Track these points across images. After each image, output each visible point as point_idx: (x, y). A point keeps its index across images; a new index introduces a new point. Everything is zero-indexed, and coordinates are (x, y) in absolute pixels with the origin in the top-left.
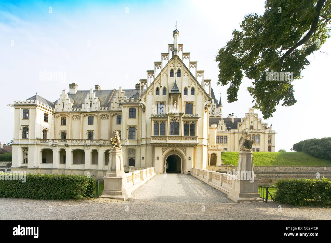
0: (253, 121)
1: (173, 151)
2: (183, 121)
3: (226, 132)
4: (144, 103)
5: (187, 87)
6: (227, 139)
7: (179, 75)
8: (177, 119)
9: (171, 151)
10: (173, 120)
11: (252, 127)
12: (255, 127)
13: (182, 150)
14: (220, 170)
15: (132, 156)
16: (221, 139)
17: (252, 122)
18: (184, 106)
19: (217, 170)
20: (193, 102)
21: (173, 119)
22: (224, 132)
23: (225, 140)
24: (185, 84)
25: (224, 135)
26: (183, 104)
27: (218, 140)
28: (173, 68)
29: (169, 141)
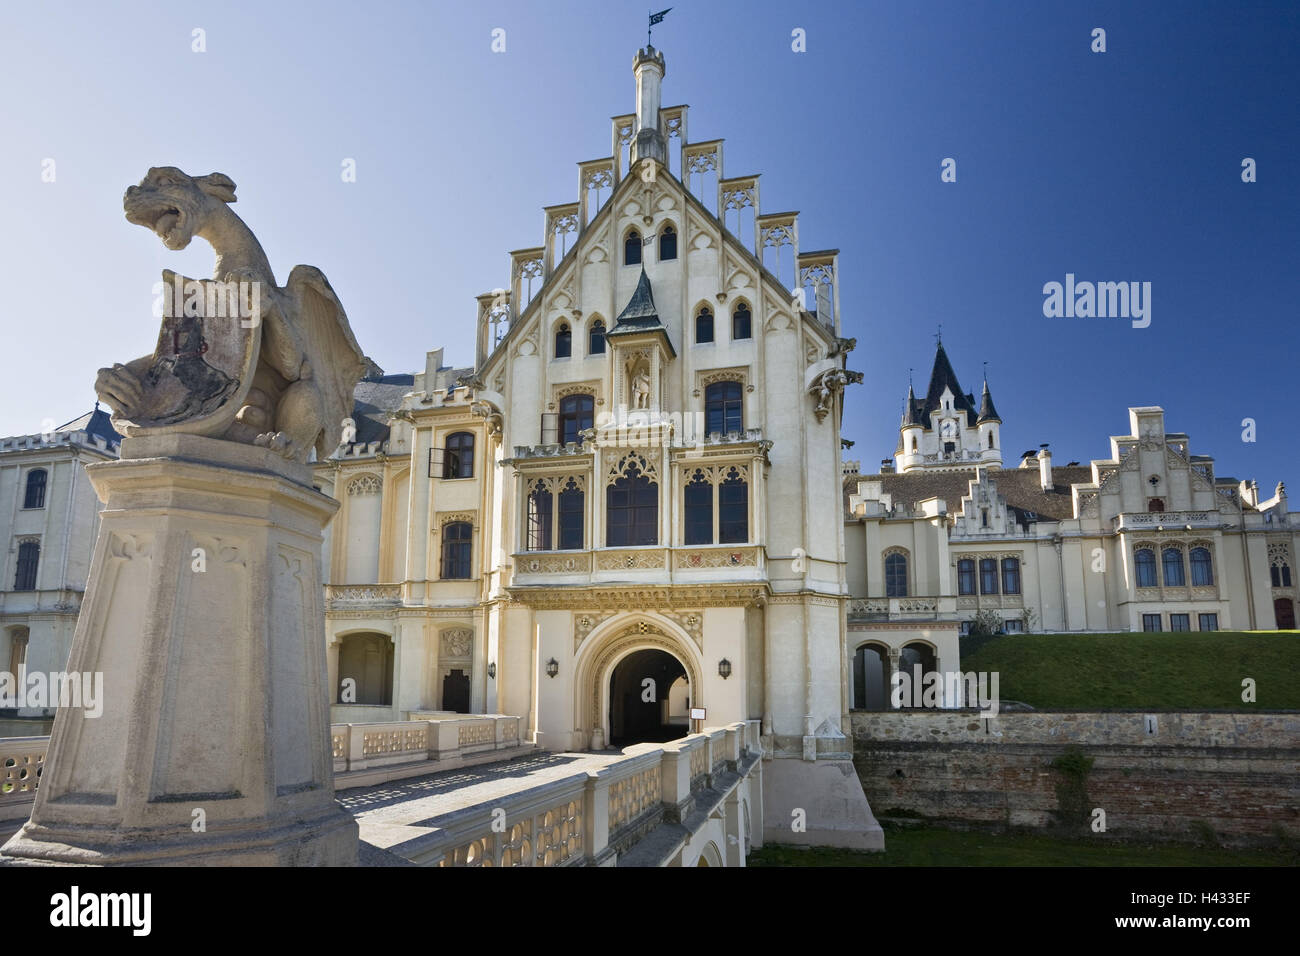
0: (1163, 475)
1: (637, 632)
2: (676, 470)
3: (1009, 537)
4: (496, 399)
5: (712, 301)
6: (1016, 571)
7: (668, 249)
8: (643, 462)
9: (628, 630)
10: (626, 467)
11: (1157, 505)
12: (1179, 501)
13: (681, 625)
14: (936, 732)
15: (456, 663)
16: (983, 571)
17: (1154, 480)
18: (696, 396)
19: (919, 731)
20: (743, 373)
21: (622, 464)
22: (999, 537)
23: (1010, 577)
24: (703, 289)
25: (999, 551)
26: (693, 383)
27: (966, 578)
28: (638, 221)
29: (604, 576)
